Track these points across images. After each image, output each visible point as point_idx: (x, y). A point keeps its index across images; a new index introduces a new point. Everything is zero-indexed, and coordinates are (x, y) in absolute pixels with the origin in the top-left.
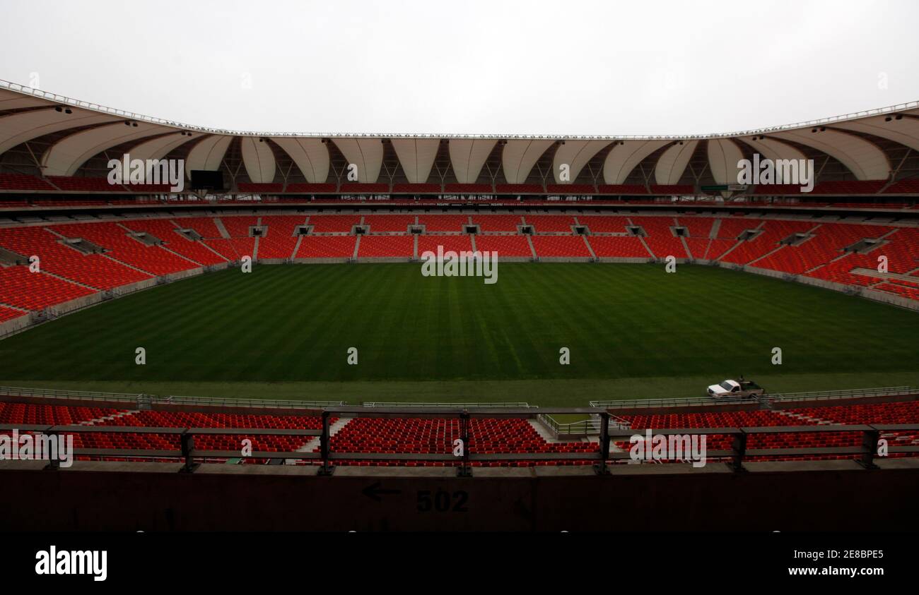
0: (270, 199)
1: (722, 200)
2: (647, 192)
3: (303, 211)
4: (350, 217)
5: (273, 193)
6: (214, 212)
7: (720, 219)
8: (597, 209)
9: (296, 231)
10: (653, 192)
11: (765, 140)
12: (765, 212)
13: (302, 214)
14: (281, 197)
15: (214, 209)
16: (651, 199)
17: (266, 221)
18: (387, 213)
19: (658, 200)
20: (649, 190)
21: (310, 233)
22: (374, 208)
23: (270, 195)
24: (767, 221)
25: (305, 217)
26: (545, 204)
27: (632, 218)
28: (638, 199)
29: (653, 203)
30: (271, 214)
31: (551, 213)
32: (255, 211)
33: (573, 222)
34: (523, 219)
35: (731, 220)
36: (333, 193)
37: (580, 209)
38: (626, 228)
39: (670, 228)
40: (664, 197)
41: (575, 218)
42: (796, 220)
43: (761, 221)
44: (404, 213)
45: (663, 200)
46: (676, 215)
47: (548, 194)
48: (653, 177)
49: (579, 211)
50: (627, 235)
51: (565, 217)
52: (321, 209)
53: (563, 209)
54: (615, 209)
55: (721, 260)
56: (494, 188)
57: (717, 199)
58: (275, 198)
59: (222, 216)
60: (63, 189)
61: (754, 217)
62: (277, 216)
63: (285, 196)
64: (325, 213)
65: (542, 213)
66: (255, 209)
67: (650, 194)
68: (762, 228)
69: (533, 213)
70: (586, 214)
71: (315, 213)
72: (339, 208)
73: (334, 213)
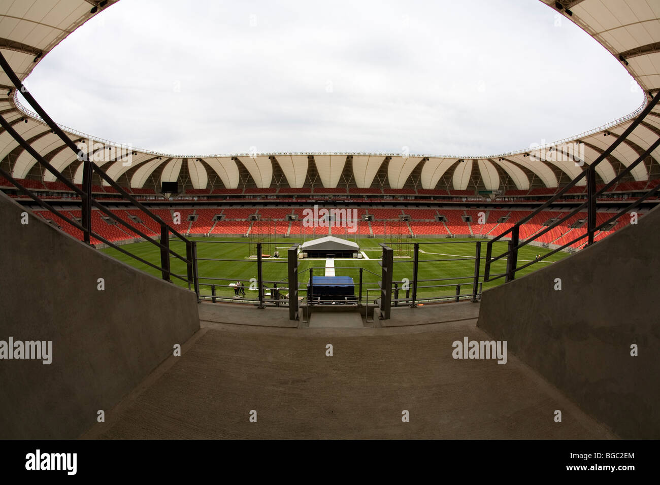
0: (202, 198)
1: (490, 200)
2: (448, 194)
3: (220, 206)
4: (249, 210)
5: (204, 195)
6: (171, 206)
7: (489, 211)
8: (417, 205)
9: (215, 217)
10: (451, 194)
11: (504, 161)
12: (510, 206)
13: (220, 208)
14: (209, 197)
15: (171, 205)
16: (451, 198)
17: (198, 212)
18: (273, 207)
19: (455, 199)
20: (449, 193)
21: (223, 218)
22: (266, 204)
23: (202, 196)
24: (512, 211)
25: (221, 210)
26: (382, 201)
27: (439, 211)
28: (444, 198)
29: (452, 201)
30: (202, 208)
31: (386, 208)
32: (193, 206)
33: (400, 213)
34: (367, 211)
35: (495, 211)
36: (240, 194)
37: (406, 205)
38: (435, 217)
39: (462, 217)
40: (458, 197)
41: (403, 211)
42: (524, 210)
43: (509, 212)
44: (285, 207)
45: (458, 199)
46: (465, 209)
47: (384, 195)
48: (452, 185)
49: (405, 206)
50: (435, 221)
51: (395, 210)
52: (231, 204)
53: (395, 204)
54: (428, 205)
55: (489, 235)
56: (347, 191)
57: (488, 200)
58: (205, 198)
59: (175, 208)
60: (107, 192)
61: (505, 209)
62: (205, 209)
63: (211, 196)
64: (234, 207)
65: (380, 207)
66: (193, 204)
67: (450, 195)
68: (509, 216)
69: (374, 207)
70: (410, 208)
71: (228, 207)
72: (243, 204)
73: (239, 207)
